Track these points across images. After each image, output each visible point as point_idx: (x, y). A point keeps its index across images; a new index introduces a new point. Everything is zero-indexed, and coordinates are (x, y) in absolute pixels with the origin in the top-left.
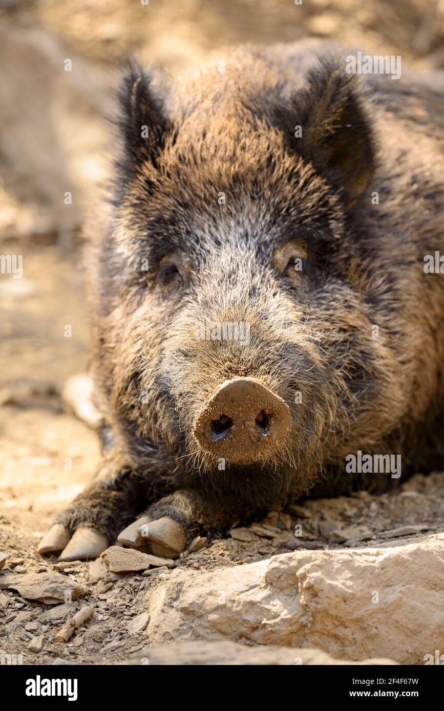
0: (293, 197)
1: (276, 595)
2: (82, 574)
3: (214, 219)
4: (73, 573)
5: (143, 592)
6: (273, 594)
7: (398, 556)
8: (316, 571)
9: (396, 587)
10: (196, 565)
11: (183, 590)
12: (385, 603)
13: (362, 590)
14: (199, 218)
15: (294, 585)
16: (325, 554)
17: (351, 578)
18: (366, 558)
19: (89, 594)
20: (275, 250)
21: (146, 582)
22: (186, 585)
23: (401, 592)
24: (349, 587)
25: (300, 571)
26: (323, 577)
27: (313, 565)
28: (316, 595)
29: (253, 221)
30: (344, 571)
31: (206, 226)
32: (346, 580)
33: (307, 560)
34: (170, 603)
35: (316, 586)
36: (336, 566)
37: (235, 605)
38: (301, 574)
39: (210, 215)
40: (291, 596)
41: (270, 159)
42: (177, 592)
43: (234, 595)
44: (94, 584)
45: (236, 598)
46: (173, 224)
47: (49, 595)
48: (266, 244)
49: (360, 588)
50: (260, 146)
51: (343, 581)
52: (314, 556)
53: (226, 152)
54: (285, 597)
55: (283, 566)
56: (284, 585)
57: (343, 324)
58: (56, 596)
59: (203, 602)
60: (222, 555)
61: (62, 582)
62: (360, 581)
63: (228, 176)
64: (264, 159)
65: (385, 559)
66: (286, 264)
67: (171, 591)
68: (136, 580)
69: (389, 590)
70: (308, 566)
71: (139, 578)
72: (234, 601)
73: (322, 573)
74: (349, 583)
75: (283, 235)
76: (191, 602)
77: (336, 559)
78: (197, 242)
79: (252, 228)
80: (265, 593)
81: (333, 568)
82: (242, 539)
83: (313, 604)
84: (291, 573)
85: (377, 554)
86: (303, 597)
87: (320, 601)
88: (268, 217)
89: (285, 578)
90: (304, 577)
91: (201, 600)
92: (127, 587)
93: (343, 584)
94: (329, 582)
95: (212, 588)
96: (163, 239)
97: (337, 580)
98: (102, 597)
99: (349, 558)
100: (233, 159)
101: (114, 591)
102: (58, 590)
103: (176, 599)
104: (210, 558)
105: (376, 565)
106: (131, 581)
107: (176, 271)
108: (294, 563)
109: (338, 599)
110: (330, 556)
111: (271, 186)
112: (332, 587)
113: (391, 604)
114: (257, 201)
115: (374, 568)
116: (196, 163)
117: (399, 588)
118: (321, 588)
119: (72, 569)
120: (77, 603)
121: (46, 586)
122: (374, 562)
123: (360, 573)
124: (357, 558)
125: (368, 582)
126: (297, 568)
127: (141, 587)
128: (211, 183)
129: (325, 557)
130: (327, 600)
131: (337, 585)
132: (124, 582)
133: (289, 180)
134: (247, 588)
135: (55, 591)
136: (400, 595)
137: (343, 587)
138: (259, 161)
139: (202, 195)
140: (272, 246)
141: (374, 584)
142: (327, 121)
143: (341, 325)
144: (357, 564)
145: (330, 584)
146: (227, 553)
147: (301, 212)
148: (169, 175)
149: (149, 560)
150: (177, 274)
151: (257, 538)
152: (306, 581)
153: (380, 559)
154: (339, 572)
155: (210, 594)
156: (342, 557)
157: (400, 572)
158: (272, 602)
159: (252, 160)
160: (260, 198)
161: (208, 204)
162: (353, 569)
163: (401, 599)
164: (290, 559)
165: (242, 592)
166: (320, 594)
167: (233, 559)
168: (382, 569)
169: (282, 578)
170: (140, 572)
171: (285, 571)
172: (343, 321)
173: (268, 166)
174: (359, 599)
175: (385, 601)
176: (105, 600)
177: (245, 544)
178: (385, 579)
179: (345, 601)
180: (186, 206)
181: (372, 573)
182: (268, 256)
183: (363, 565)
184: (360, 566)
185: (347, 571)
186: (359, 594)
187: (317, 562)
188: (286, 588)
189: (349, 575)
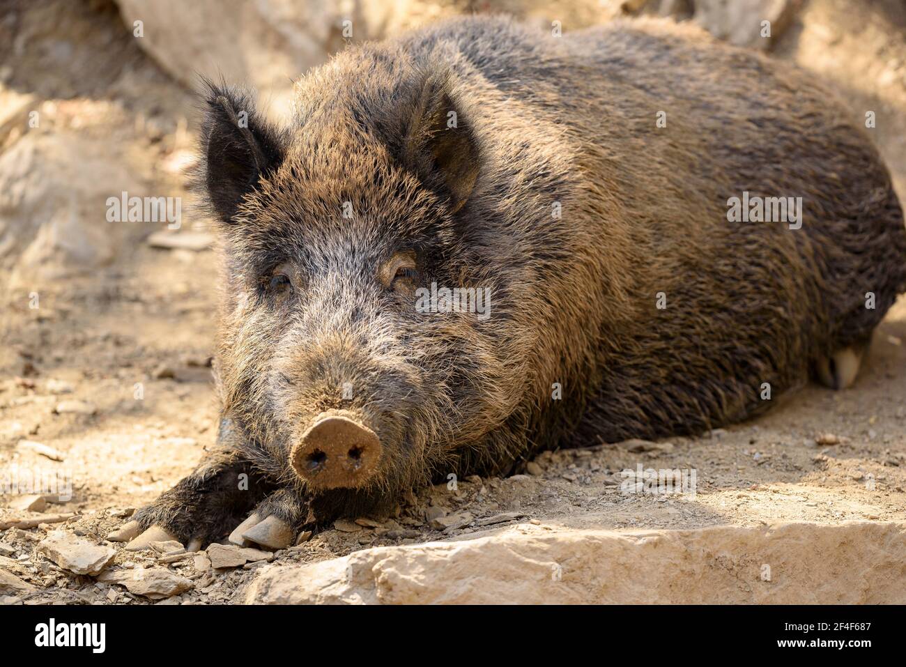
0: (400, 211)
1: (355, 589)
2: (188, 568)
3: (323, 234)
4: (179, 567)
5: (242, 585)
6: (353, 588)
7: (469, 550)
8: (390, 567)
9: (466, 580)
10: (296, 557)
11: (272, 585)
12: (456, 595)
13: (434, 584)
14: (309, 234)
15: (371, 580)
16: (399, 550)
17: (423, 573)
18: (439, 552)
19: (193, 588)
20: (381, 264)
21: (245, 575)
22: (275, 580)
23: (471, 584)
24: (421, 581)
25: (376, 567)
26: (397, 572)
27: (388, 561)
28: (390, 589)
29: (361, 237)
30: (417, 565)
31: (316, 240)
32: (419, 574)
33: (383, 556)
34: (260, 598)
35: (390, 581)
36: (410, 561)
37: (318, 599)
38: (377, 570)
39: (320, 230)
40: (370, 590)
41: (376, 176)
42: (266, 587)
43: (316, 590)
44: (200, 577)
45: (319, 593)
46: (285, 236)
47: (154, 590)
48: (372, 260)
49: (432, 582)
50: (367, 163)
51: (416, 575)
52: (388, 552)
53: (335, 168)
54: (363, 591)
55: (361, 562)
56: (363, 579)
57: (447, 336)
58: (161, 591)
59: (289, 597)
60: (322, 546)
61: (166, 578)
62: (433, 575)
63: (337, 193)
64: (371, 176)
65: (457, 554)
66: (392, 277)
67: (261, 587)
68: (237, 574)
69: (460, 582)
70: (382, 562)
71: (239, 572)
72: (316, 596)
73: (397, 569)
74: (422, 577)
75: (390, 249)
76: (277, 597)
77: (410, 554)
78: (308, 257)
79: (359, 244)
80: (345, 587)
81: (406, 563)
82: (344, 530)
83: (389, 598)
84: (368, 568)
85: (450, 549)
86: (379, 591)
87: (394, 594)
88: (375, 233)
89: (364, 573)
90: (379, 572)
91: (287, 595)
92: (228, 581)
93: (416, 578)
94: (402, 576)
95: (298, 584)
96: (277, 250)
97: (410, 574)
98: (204, 590)
99: (422, 553)
100: (342, 174)
101: (216, 585)
102: (163, 585)
103: (265, 594)
104: (310, 550)
105: (447, 559)
106: (232, 575)
107: (288, 281)
108: (370, 560)
109: (410, 593)
110: (404, 552)
111: (378, 202)
112: (405, 581)
113: (462, 596)
114: (365, 217)
115: (445, 562)
116: (308, 178)
117: (470, 580)
118: (394, 582)
119: (179, 563)
120: (180, 598)
121: (151, 582)
122: (446, 556)
123: (432, 567)
124: (430, 553)
125: (440, 575)
126: (373, 564)
127: (241, 581)
128: (321, 200)
129: (400, 553)
130: (400, 594)
131: (410, 580)
132: (226, 575)
133: (396, 195)
134: (329, 583)
135: (159, 587)
136: (470, 587)
137: (416, 581)
138: (367, 177)
139: (312, 212)
140: (378, 261)
141: (446, 577)
142: (425, 128)
143: (444, 337)
144: (429, 559)
145: (403, 579)
146: (326, 544)
147: (408, 226)
148: (281, 190)
149: (245, 556)
150: (288, 285)
151: (360, 528)
152: (381, 577)
153: (452, 553)
154: (412, 566)
155: (296, 589)
156: (415, 552)
157: (471, 565)
158: (351, 596)
159: (360, 178)
160: (368, 213)
161: (318, 220)
162: (425, 564)
163: (471, 591)
164: (368, 555)
165: (324, 587)
166: (394, 588)
167: (332, 551)
168: (454, 562)
169: (361, 573)
170: (241, 567)
171: (363, 567)
172: (446, 333)
173: (375, 182)
174: (431, 592)
175: (456, 593)
176: (207, 594)
177: (346, 535)
178: (456, 572)
179: (418, 594)
180: (297, 220)
181: (444, 567)
182: (374, 273)
183: (435, 560)
184: (432, 561)
185: (420, 566)
186: (431, 587)
187: (391, 558)
188: (365, 582)
189: (422, 570)
